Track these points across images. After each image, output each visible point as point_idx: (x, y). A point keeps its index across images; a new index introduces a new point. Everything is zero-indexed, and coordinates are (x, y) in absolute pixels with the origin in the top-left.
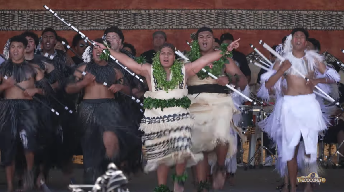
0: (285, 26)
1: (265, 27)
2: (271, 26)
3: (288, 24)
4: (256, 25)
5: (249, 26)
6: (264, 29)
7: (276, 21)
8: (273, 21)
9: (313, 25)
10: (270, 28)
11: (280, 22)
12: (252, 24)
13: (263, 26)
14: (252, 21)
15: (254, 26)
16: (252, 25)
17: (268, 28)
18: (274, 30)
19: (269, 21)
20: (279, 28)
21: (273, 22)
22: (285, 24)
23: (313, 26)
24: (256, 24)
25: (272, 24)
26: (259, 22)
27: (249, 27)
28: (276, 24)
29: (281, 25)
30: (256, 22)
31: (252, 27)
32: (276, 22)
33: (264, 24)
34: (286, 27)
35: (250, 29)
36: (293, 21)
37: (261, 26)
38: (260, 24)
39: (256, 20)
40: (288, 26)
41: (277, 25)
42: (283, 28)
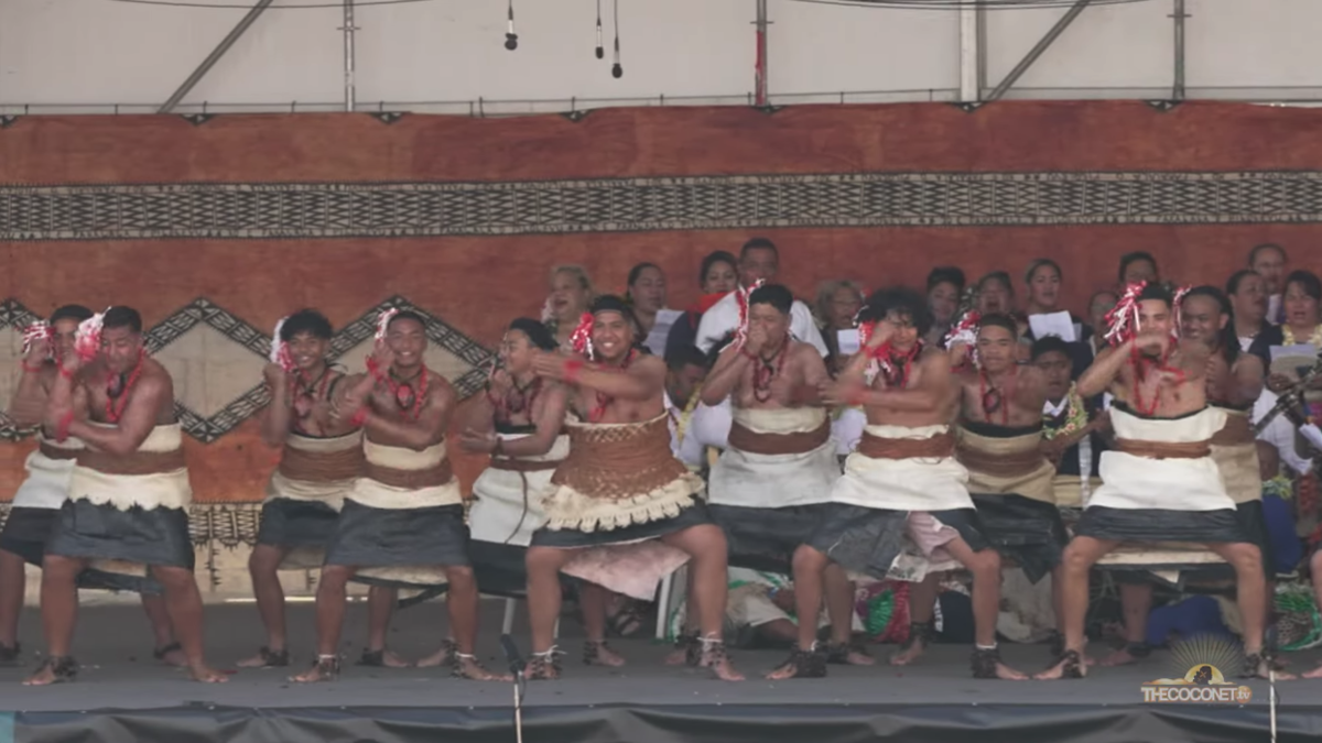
0: (1058, 215)
1: (1001, 220)
2: (1017, 215)
3: (1066, 210)
4: (976, 214)
5: (959, 217)
6: (997, 224)
7: (1031, 201)
8: (1022, 201)
9: (1134, 210)
10: (1015, 220)
11: (1043, 205)
12: (966, 211)
13: (997, 215)
14: (966, 204)
15: (971, 216)
16: (965, 215)
17: (1009, 220)
18: (1025, 225)
19: (1012, 203)
20: (1041, 220)
21: (1022, 206)
22: (1056, 210)
23: (1133, 215)
24: (977, 210)
25: (1021, 210)
26: (986, 206)
27: (958, 220)
28: (1031, 209)
29: (1044, 213)
30: (976, 207)
31: (965, 220)
32: (1032, 205)
33: (998, 211)
34: (1060, 218)
35: (960, 225)
36: (1078, 201)
37: (989, 215)
38: (987, 210)
39: (976, 200)
40: (1064, 215)
41: (1032, 212)
42: (1050, 221)
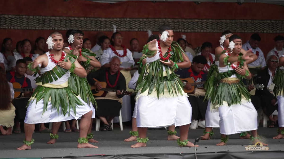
0: (41, 27)
1: (27, 28)
2: (31, 27)
3: (43, 26)
4: (21, 26)
5: (17, 27)
6: (27, 29)
7: (34, 23)
8: (32, 23)
9: (59, 27)
10: (31, 28)
11: (37, 25)
12: (19, 25)
13: (27, 27)
14: (19, 24)
15: (20, 27)
16: (19, 26)
17: (29, 28)
18: (33, 30)
19: (30, 24)
20: (37, 28)
21: (33, 24)
22: (41, 26)
23: (59, 28)
24: (22, 25)
25: (32, 25)
26: (24, 24)
27: (17, 28)
28: (34, 25)
29: (38, 26)
30: (21, 24)
31: (19, 28)
32: (35, 24)
33: (27, 26)
34: (42, 28)
35: (17, 29)
36: (46, 24)
37: (25, 27)
38: (24, 25)
39: (21, 23)
40: (43, 27)
41: (35, 26)
42: (39, 29)
